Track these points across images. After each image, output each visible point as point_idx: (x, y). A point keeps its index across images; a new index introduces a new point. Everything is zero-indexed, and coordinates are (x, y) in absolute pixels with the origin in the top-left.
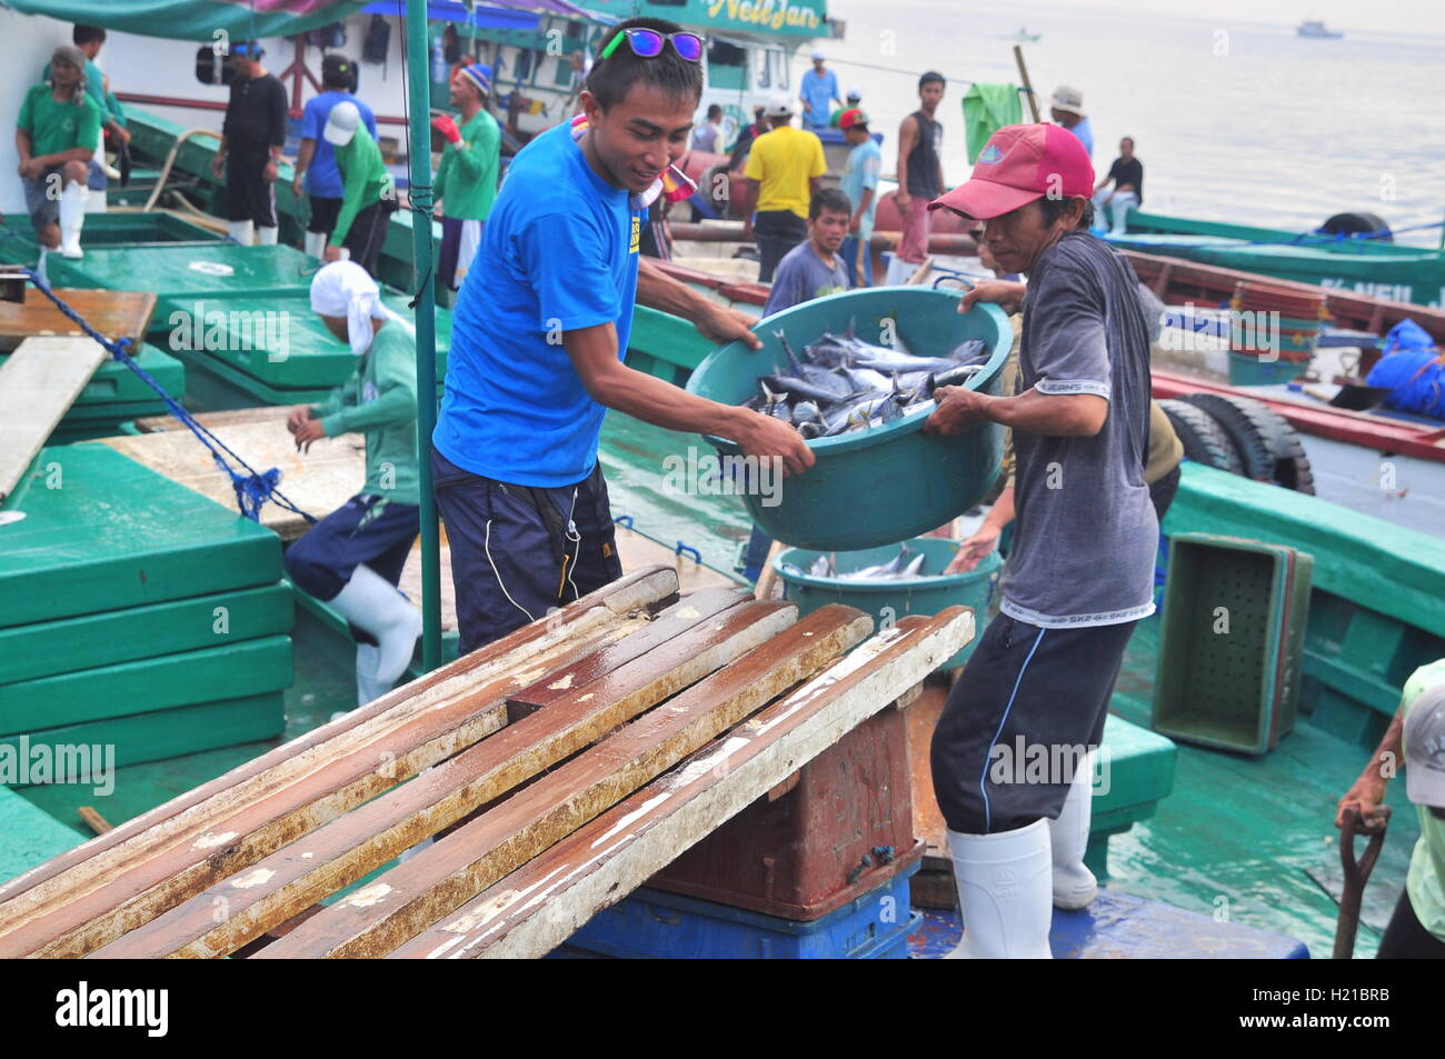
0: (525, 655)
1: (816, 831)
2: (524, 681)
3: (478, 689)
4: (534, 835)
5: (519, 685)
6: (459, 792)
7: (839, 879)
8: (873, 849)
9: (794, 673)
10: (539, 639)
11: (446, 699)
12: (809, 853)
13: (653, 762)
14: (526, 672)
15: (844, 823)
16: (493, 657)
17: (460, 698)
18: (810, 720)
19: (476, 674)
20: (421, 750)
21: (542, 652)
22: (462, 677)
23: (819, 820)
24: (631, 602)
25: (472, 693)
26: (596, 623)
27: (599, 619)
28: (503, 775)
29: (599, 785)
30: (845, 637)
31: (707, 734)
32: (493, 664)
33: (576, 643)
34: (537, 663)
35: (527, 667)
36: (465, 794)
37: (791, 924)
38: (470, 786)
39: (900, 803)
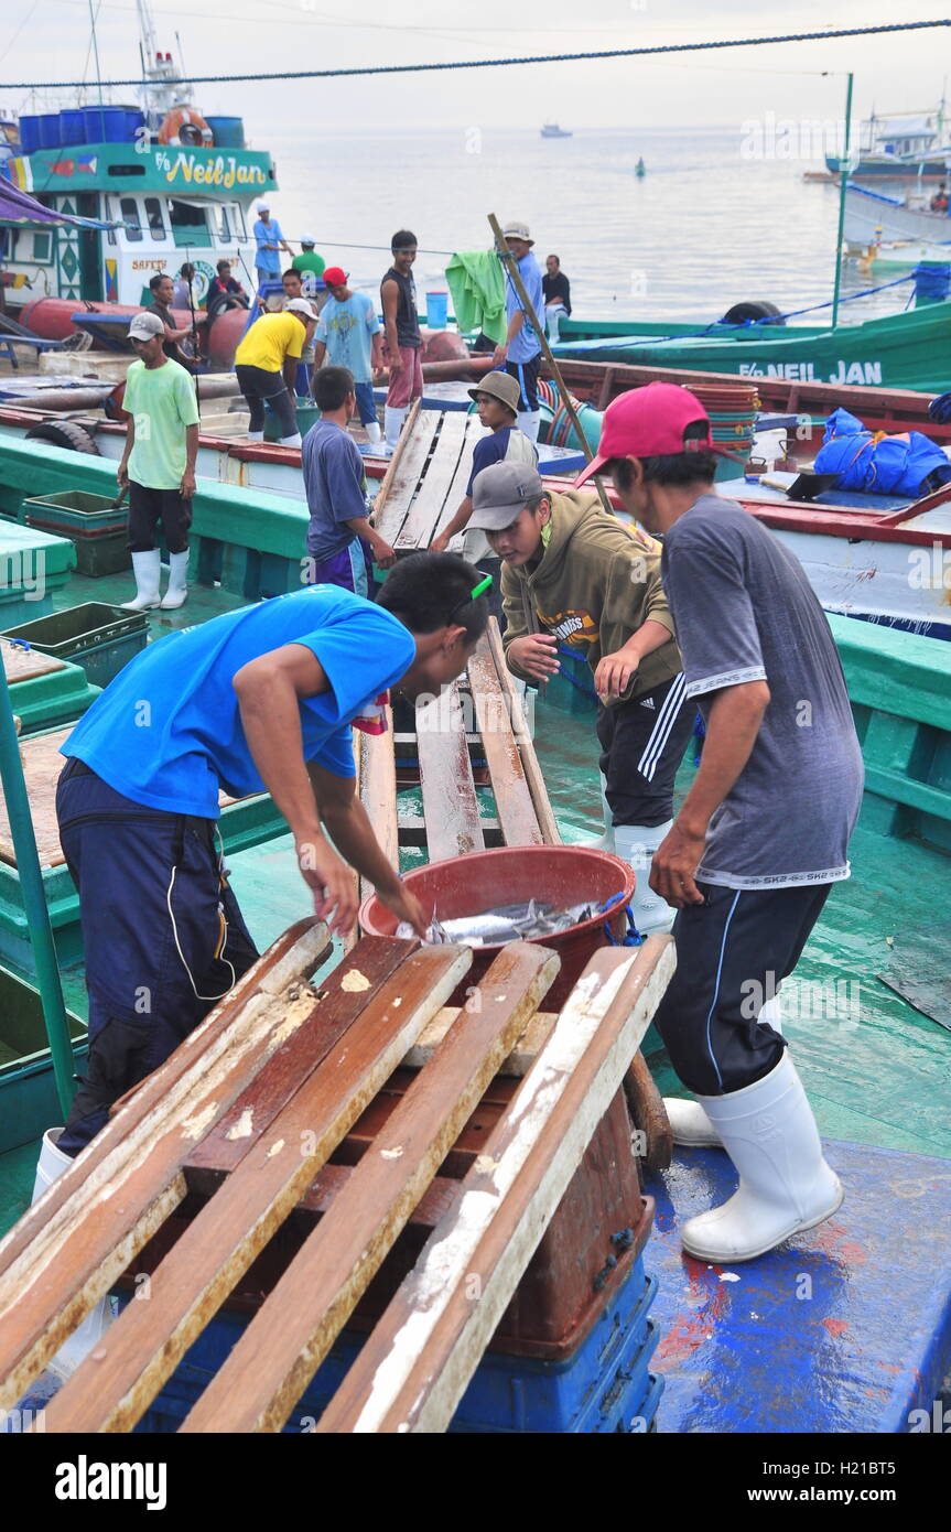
0: (188, 1086)
1: (560, 1250)
2: (196, 1129)
3: (145, 1153)
4: (272, 1416)
5: (192, 1137)
6: (161, 1351)
7: (586, 1290)
8: (612, 1238)
9: (498, 1055)
10: (201, 1061)
11: (109, 1181)
12: (556, 1280)
13: (381, 1243)
14: (195, 1113)
15: (582, 1226)
16: (154, 1105)
17: (127, 1174)
18: (555, 1158)
19: (138, 1135)
20: (97, 1273)
21: (205, 1075)
22: (124, 1145)
23: (561, 1237)
24: (287, 974)
25: (140, 1163)
26: (255, 1015)
27: (257, 1010)
28: (207, 1301)
29: (332, 1309)
30: (538, 989)
31: (429, 1176)
32: (155, 1113)
33: (241, 1051)
34: (204, 1095)
35: (193, 1104)
36: (168, 1350)
37: (546, 1364)
38: (172, 1336)
39: (627, 1170)
